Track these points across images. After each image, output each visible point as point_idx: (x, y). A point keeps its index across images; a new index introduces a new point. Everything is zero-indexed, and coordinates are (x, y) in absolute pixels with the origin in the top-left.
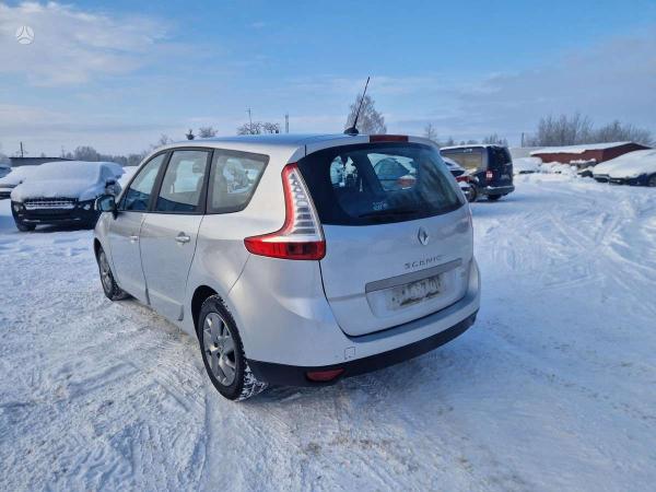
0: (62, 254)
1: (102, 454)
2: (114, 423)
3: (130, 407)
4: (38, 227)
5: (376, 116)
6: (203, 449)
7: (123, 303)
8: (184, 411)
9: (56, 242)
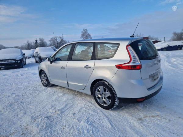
0: (18, 76)
1: (86, 126)
2: (81, 118)
3: (82, 114)
4: (2, 68)
5: (89, 34)
6: (111, 122)
7: (51, 88)
8: (97, 114)
9: (12, 72)
